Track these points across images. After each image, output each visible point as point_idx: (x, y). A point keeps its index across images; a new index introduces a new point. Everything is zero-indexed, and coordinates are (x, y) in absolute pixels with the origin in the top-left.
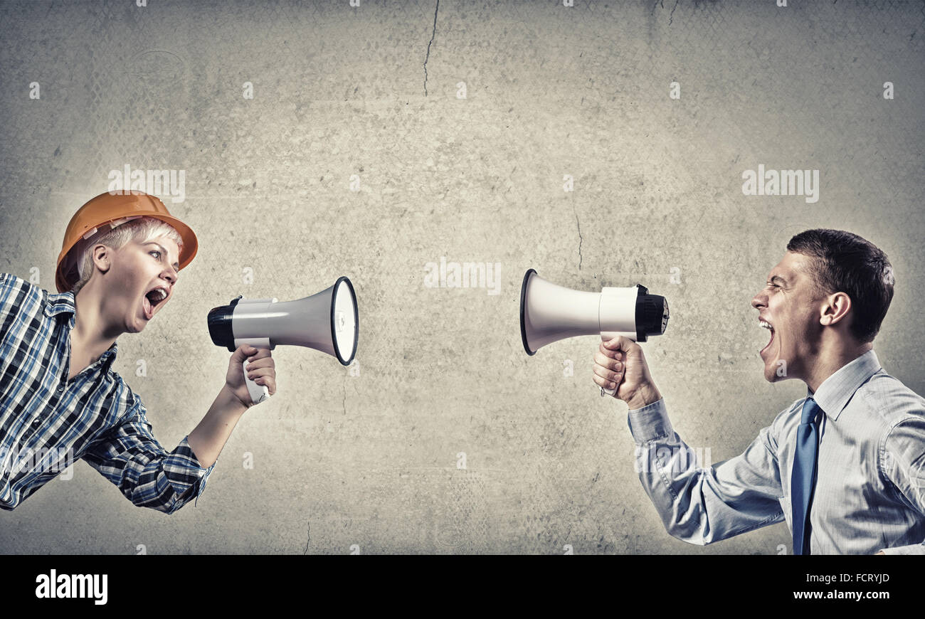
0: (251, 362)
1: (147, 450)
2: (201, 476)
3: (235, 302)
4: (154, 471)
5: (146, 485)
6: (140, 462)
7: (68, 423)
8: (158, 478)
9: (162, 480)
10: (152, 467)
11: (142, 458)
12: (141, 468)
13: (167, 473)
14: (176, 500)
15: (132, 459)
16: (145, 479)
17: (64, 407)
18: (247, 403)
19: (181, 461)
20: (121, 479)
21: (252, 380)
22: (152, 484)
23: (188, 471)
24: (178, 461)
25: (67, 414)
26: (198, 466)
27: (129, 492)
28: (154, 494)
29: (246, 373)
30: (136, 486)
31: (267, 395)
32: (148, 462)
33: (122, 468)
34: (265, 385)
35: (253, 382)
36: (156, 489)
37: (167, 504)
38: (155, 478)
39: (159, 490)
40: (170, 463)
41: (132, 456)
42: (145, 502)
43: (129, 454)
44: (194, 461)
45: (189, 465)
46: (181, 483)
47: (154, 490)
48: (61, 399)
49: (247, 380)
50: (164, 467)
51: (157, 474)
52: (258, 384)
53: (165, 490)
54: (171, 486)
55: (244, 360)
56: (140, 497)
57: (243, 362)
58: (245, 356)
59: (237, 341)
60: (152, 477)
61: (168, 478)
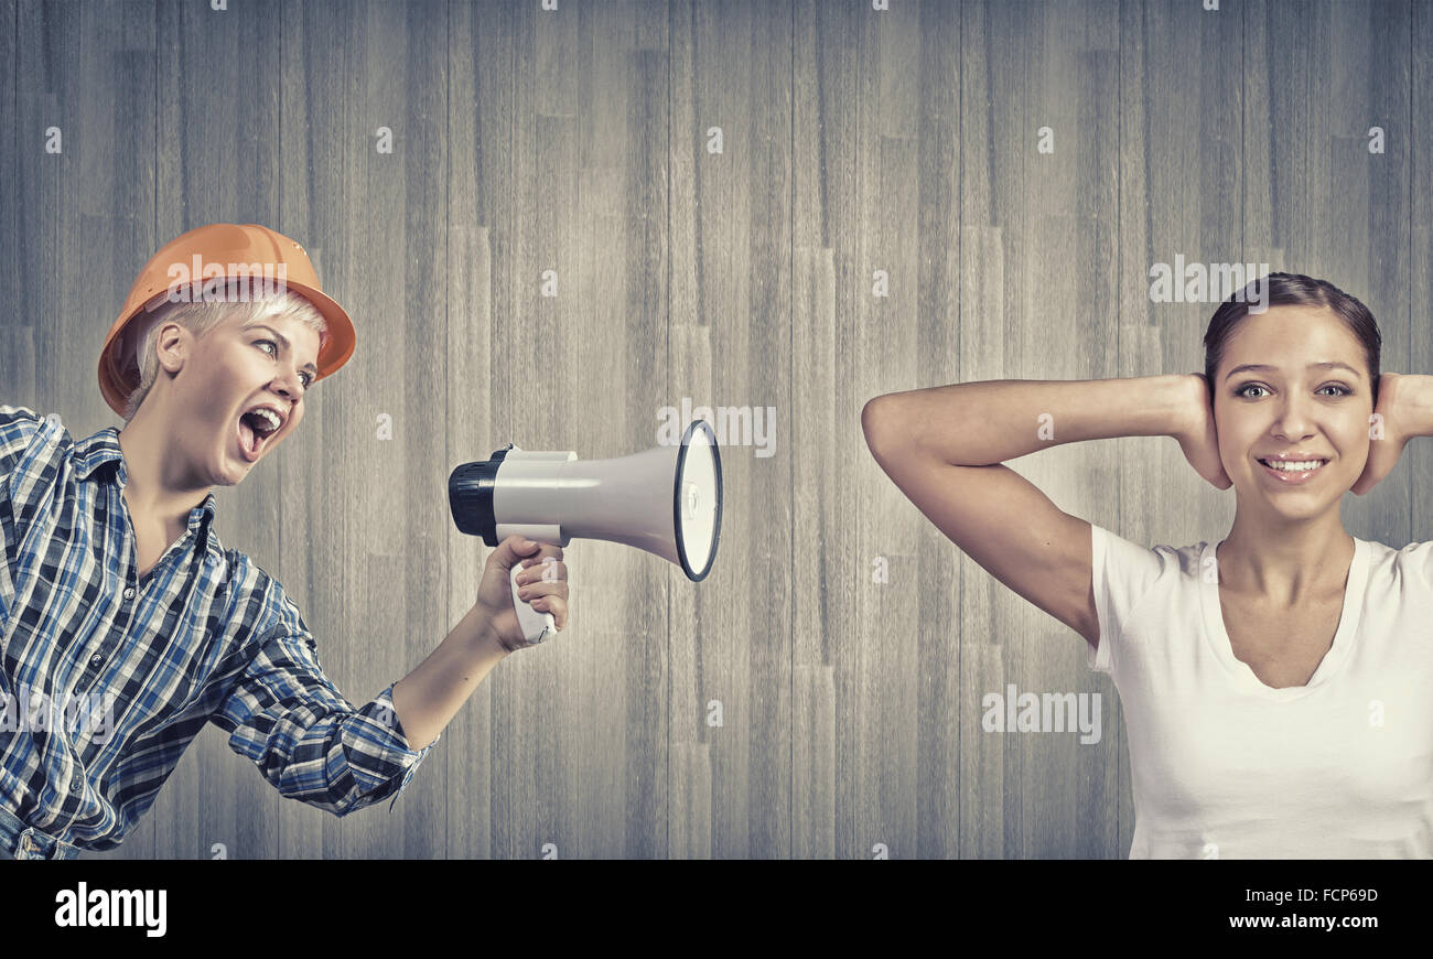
0: (526, 567)
1: (313, 700)
2: (407, 766)
3: (499, 456)
4: (322, 741)
5: (307, 764)
6: (298, 722)
7: (154, 653)
8: (330, 753)
9: (337, 759)
10: (318, 733)
11: (304, 715)
12: (300, 733)
13: (347, 750)
14: (358, 796)
15: (287, 717)
16: (306, 754)
17: (142, 626)
18: (511, 642)
19: (374, 734)
20: (264, 750)
21: (527, 601)
22: (318, 763)
23: (385, 753)
24: (370, 731)
25: (149, 638)
26: (404, 747)
27: (276, 775)
28: (321, 782)
29: (515, 589)
30: (287, 763)
31: (553, 629)
32: (314, 723)
33: (267, 732)
34: (549, 612)
35: (528, 605)
36: (324, 773)
37: (340, 803)
38: (325, 754)
39: (330, 776)
40: (355, 731)
41: (287, 711)
42: (302, 793)
43: (283, 708)
44: (398, 736)
45: (387, 743)
46: (369, 772)
47: (319, 776)
48: (133, 612)
49: (517, 600)
50: (344, 735)
51: (327, 746)
52: (536, 610)
53: (340, 777)
54: (350, 775)
55: (512, 565)
56: (295, 783)
57: (510, 569)
58: (516, 558)
59: (500, 528)
60: (318, 751)
61: (348, 760)
